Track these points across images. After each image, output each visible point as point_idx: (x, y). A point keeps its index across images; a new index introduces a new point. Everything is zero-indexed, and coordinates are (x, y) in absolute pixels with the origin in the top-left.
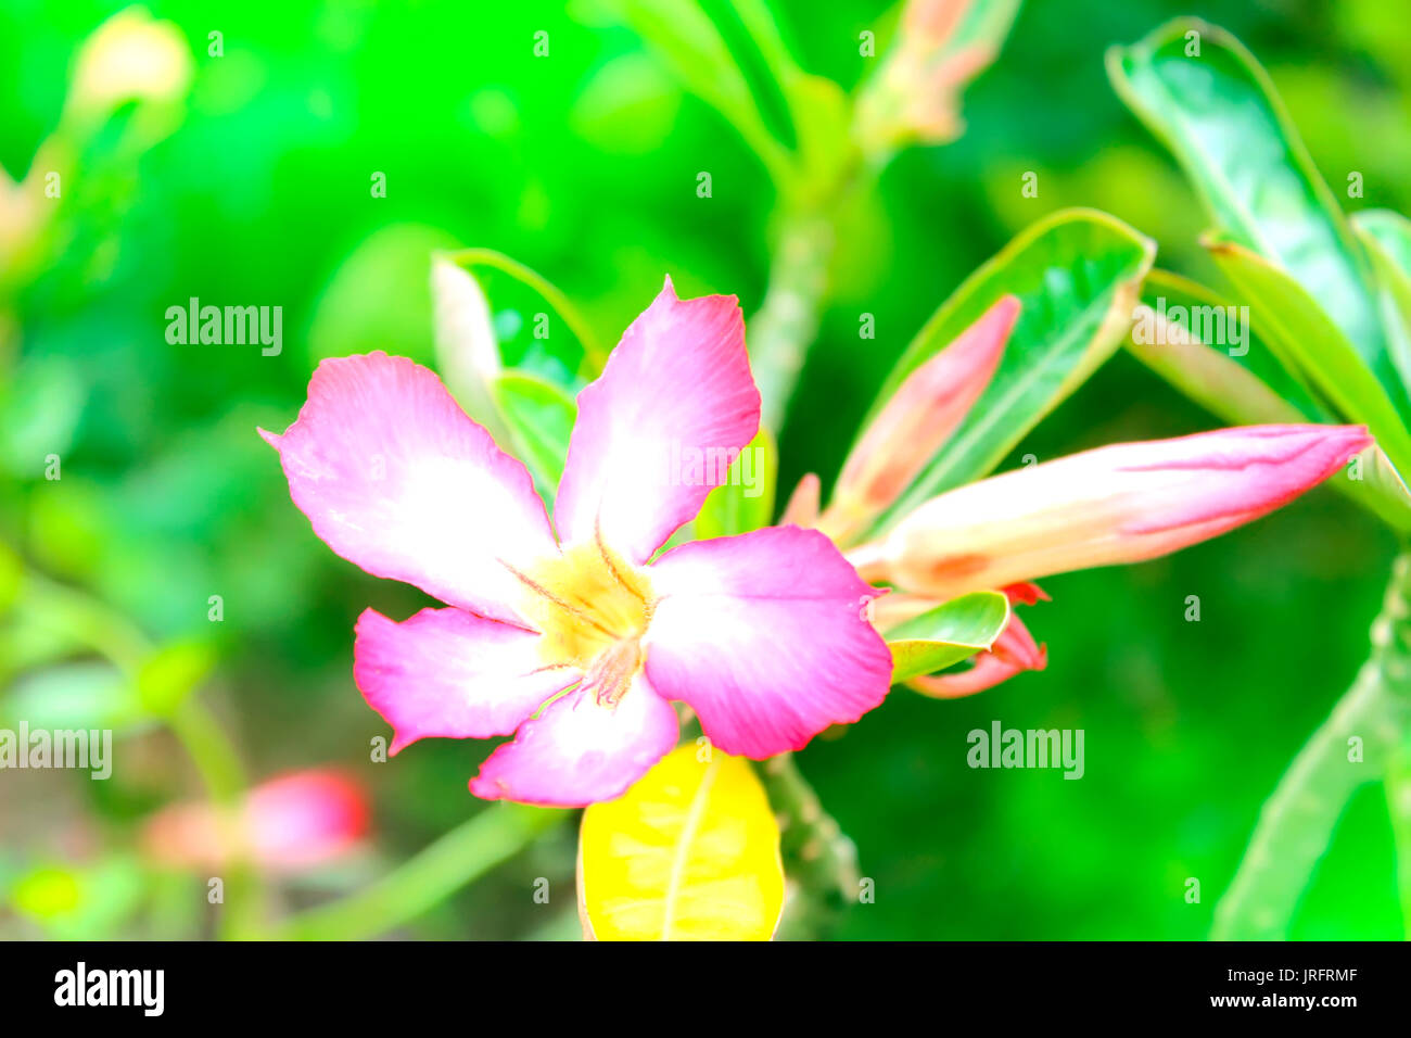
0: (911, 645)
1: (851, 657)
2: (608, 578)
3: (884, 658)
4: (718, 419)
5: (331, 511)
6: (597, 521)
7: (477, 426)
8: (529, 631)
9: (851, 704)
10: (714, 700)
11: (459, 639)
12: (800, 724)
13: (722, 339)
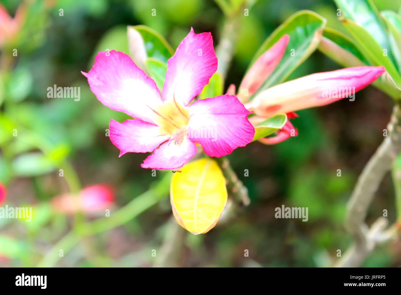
0: (260, 128)
1: (244, 130)
2: (177, 111)
3: (252, 130)
4: (206, 66)
5: (102, 93)
6: (174, 95)
7: (141, 70)
8: (156, 125)
9: (244, 142)
10: (206, 142)
11: (137, 127)
12: (230, 147)
13: (207, 44)
